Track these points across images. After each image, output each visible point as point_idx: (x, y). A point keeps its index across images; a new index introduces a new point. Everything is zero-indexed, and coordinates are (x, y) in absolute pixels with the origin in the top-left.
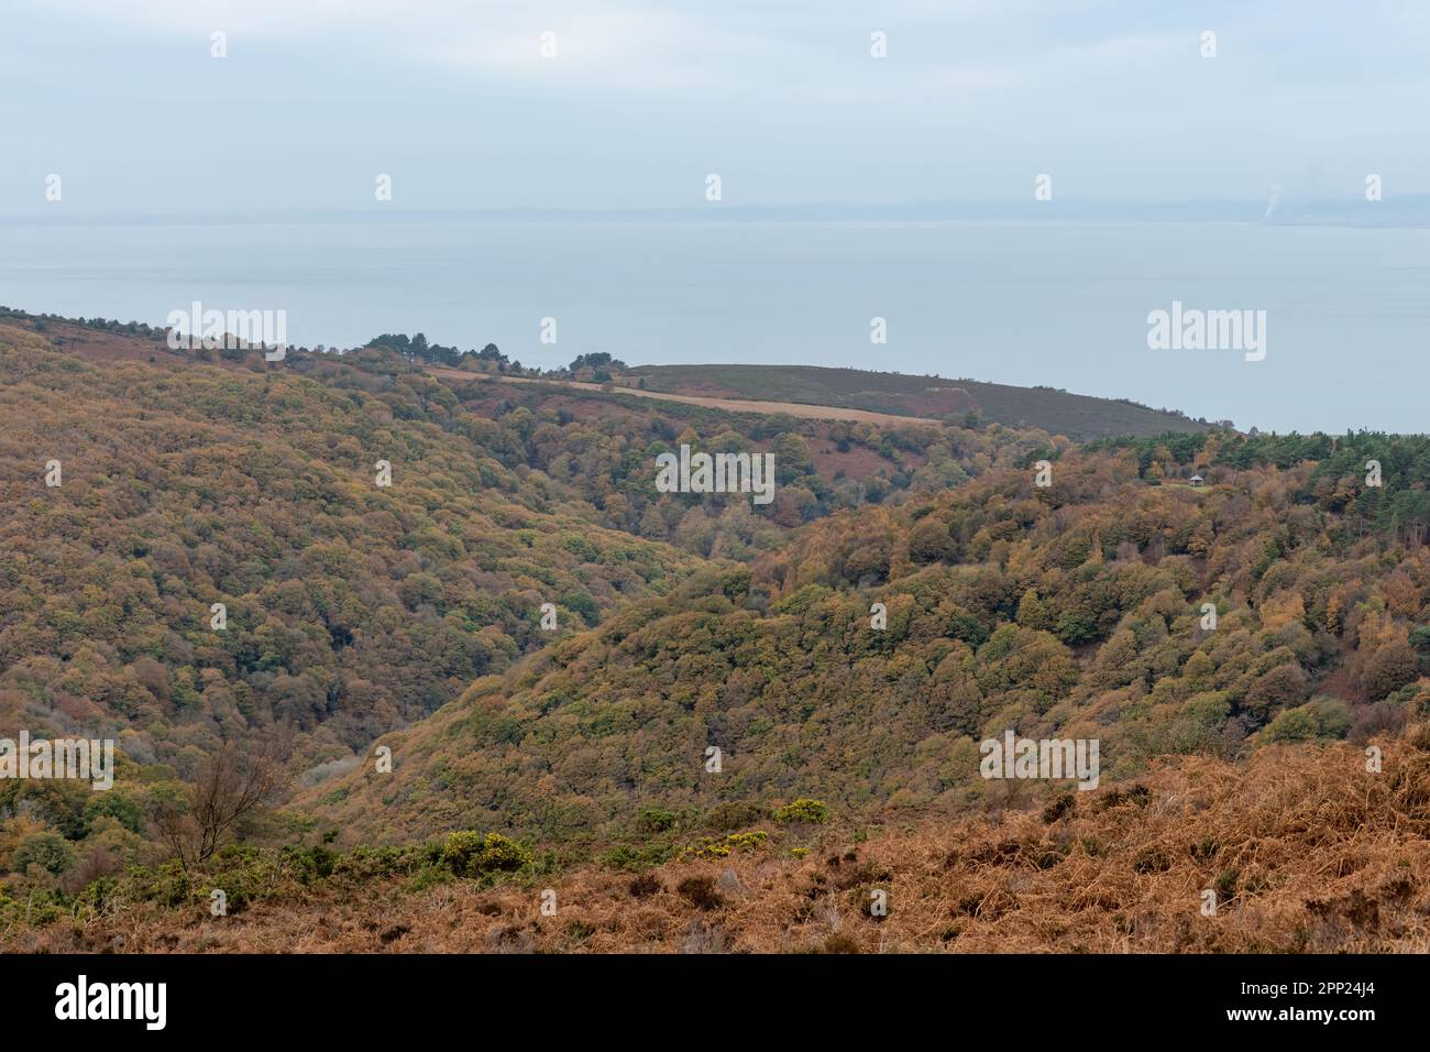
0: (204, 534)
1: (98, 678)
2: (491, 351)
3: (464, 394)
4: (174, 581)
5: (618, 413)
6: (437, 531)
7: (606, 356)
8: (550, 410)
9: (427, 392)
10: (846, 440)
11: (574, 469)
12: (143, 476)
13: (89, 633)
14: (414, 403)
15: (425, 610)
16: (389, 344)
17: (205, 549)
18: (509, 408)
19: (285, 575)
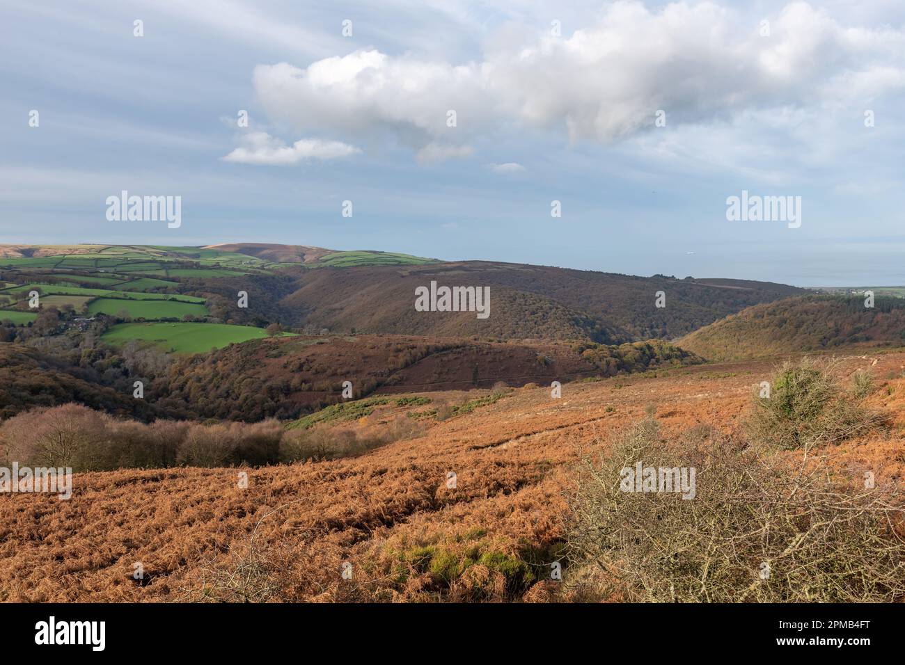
0: (643, 308)
1: (632, 330)
2: (673, 276)
3: (675, 285)
4: (640, 315)
5: (699, 288)
6: (677, 307)
7: (690, 277)
8: (688, 287)
9: (668, 284)
10: (739, 292)
11: (693, 297)
12: (633, 299)
13: (630, 323)
14: (666, 286)
15: (677, 320)
16: (657, 276)
17: (644, 310)
18: (681, 287)
19: (656, 314)
